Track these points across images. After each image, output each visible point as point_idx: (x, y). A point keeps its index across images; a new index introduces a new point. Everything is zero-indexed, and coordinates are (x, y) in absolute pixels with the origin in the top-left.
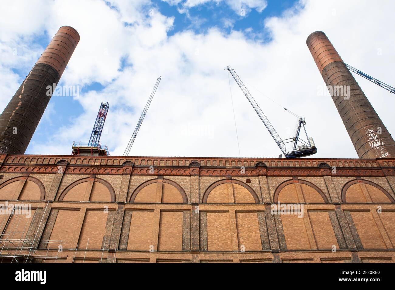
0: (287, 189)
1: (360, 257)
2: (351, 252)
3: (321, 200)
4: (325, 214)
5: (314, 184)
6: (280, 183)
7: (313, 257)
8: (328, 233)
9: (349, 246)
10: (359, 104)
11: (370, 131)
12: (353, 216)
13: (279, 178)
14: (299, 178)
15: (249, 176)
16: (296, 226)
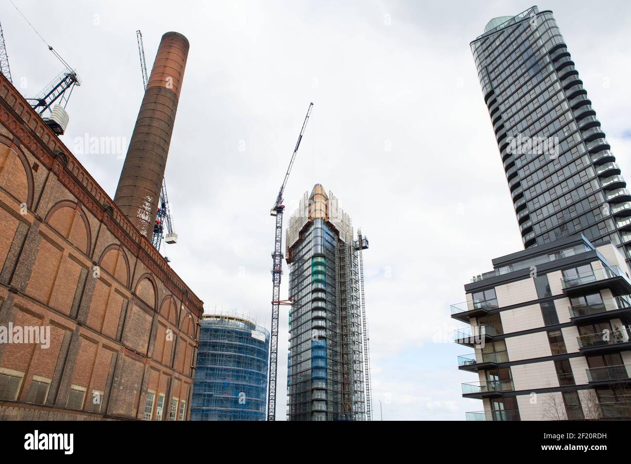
0: (65, 212)
1: (81, 332)
2: (78, 324)
3: (84, 249)
4: (79, 268)
5: (89, 225)
6: (63, 199)
7: (45, 315)
8: (70, 292)
9: (79, 317)
10: (160, 161)
11: (149, 198)
12: (97, 285)
13: (67, 191)
14: (83, 207)
15: (41, 161)
16: (48, 268)
